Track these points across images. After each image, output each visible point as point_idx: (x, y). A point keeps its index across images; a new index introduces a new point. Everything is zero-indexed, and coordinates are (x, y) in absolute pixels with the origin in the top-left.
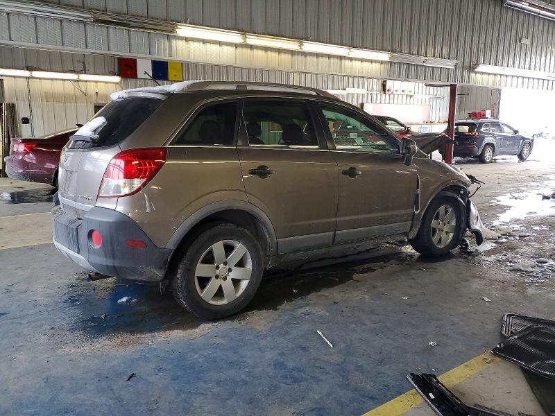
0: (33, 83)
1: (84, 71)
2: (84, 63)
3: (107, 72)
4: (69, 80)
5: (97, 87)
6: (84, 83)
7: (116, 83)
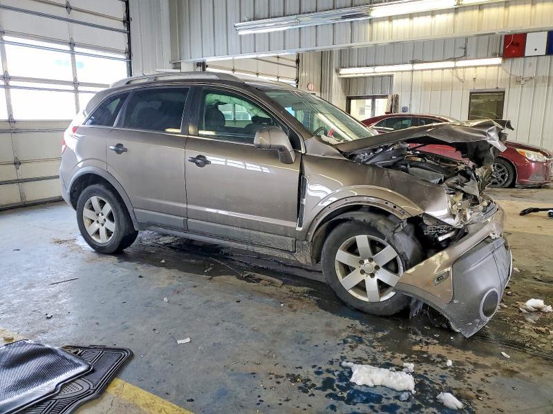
0: (417, 76)
1: (465, 56)
2: (465, 49)
3: (490, 54)
4: (448, 68)
5: (476, 72)
6: (462, 69)
7: (499, 65)
